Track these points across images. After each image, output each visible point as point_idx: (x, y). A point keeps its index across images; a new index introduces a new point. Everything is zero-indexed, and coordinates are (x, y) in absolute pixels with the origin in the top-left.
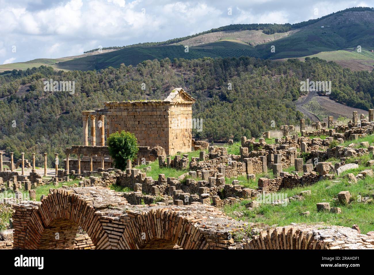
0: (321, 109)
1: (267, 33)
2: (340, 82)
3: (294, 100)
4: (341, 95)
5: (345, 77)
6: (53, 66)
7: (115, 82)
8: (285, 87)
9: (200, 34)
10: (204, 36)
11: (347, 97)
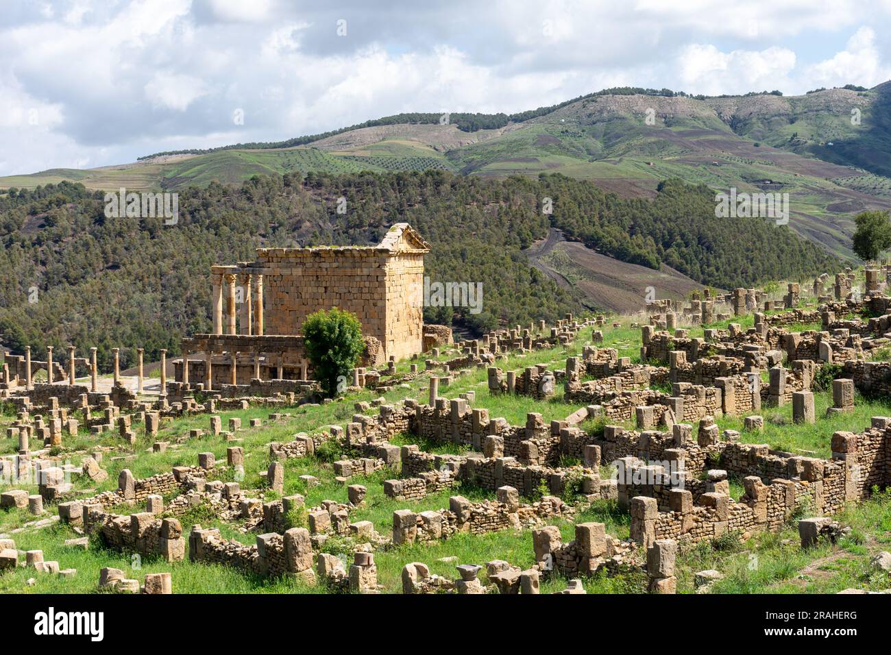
0: (571, 265)
1: (466, 130)
2: (601, 218)
3: (523, 248)
4: (605, 240)
5: (609, 208)
6: (83, 182)
7: (203, 213)
8: (508, 224)
9: (346, 130)
10: (354, 133)
11: (615, 244)
